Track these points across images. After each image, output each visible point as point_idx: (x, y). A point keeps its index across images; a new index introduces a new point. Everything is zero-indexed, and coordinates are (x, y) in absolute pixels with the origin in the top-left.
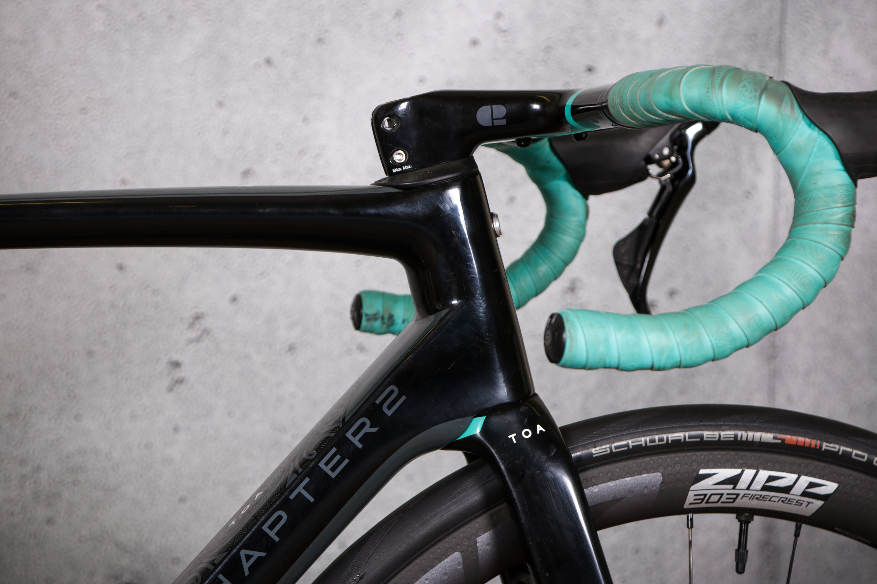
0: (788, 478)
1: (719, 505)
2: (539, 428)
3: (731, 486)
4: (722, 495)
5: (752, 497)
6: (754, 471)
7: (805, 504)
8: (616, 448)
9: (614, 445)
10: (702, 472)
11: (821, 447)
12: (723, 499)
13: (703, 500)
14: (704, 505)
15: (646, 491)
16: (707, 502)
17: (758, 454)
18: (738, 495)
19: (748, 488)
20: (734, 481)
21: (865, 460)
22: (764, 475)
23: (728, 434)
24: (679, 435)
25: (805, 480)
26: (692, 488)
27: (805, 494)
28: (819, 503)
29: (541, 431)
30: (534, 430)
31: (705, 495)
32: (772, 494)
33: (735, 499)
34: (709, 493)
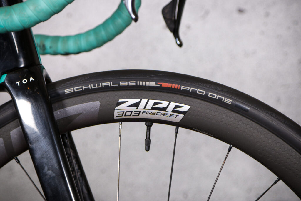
0: (165, 104)
1: (131, 117)
2: (31, 79)
3: (136, 108)
4: (132, 112)
5: (147, 113)
6: (147, 100)
7: (175, 116)
8: (76, 89)
9: (75, 88)
10: (120, 101)
11: (180, 88)
12: (133, 114)
13: (123, 114)
14: (123, 117)
15: (92, 110)
16: (125, 116)
17: (148, 92)
18: (140, 112)
19: (144, 108)
20: (137, 105)
21: (204, 94)
22: (151, 102)
23: (132, 83)
24: (108, 84)
25: (173, 105)
26: (116, 108)
27: (173, 111)
28: (181, 116)
29: (32, 80)
30: (28, 80)
31: (123, 112)
32: (157, 111)
33: (139, 114)
34: (125, 111)
